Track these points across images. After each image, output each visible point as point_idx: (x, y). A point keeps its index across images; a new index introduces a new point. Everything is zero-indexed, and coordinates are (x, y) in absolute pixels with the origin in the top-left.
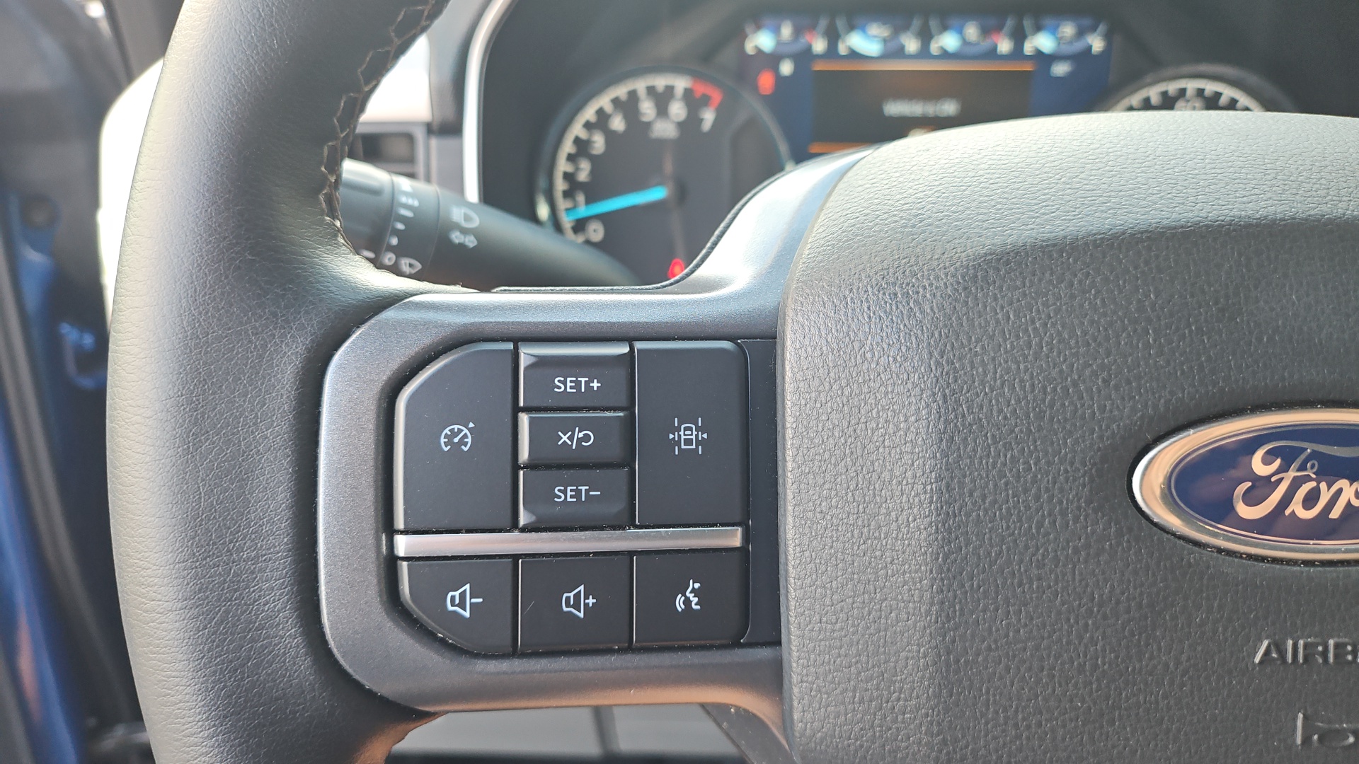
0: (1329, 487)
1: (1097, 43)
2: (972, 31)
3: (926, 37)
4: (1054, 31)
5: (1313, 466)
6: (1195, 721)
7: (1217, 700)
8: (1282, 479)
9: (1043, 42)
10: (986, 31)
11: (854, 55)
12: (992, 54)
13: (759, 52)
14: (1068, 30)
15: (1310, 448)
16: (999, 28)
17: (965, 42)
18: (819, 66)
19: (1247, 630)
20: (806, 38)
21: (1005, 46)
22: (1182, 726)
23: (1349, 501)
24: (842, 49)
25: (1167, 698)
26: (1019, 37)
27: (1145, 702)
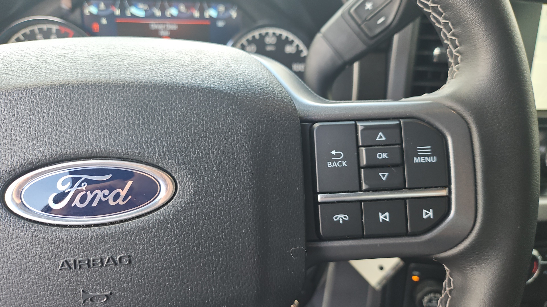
0: (91, 194)
1: (234, 14)
2: (182, 8)
3: (163, 10)
4: (216, 8)
5: (84, 185)
6: (36, 297)
7: (44, 287)
8: (70, 191)
9: (212, 13)
10: (187, 8)
11: (133, 16)
12: (192, 17)
13: (91, 14)
14: (222, 8)
15: (84, 177)
16: (194, 7)
17: (180, 12)
18: (118, 21)
19: (54, 257)
20: (111, 9)
21: (197, 14)
22: (30, 300)
23: (100, 199)
24: (128, 13)
25: (22, 288)
26: (202, 11)
27: (13, 291)
